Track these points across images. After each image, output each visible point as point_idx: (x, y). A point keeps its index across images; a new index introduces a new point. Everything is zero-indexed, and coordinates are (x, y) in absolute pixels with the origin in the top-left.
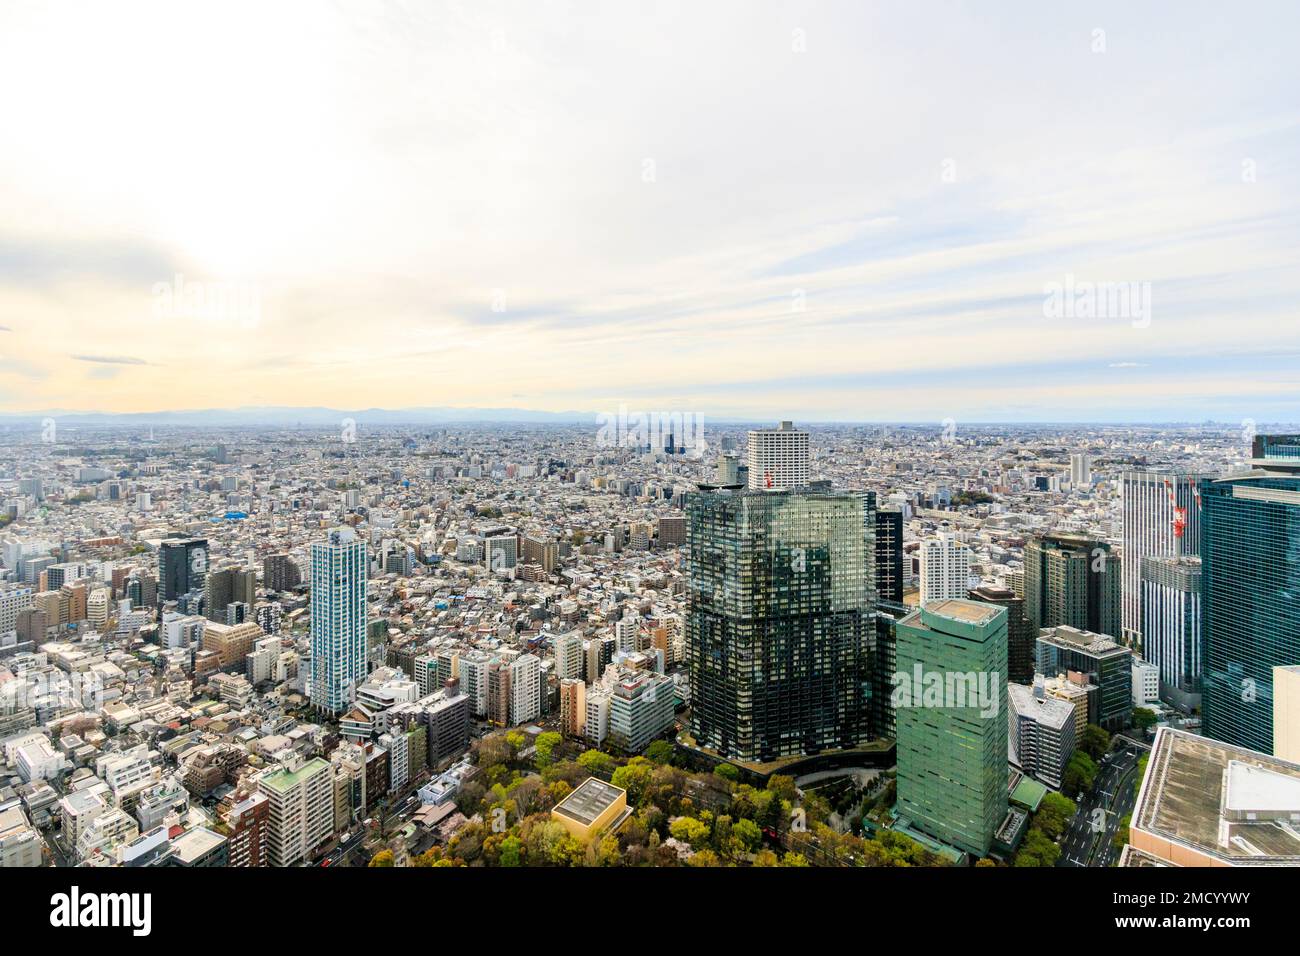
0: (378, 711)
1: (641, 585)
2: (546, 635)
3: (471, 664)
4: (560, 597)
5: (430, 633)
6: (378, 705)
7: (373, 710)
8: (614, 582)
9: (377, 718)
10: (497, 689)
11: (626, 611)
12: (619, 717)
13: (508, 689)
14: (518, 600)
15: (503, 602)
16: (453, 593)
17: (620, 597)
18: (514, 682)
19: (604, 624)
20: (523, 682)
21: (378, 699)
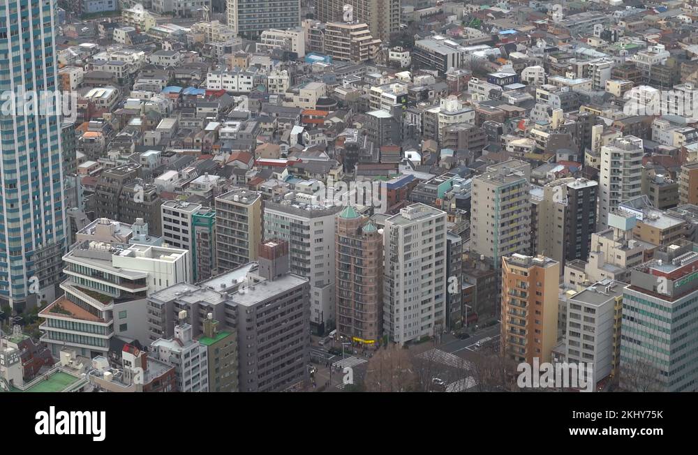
0: (117, 301)
1: (615, 76)
2: (418, 175)
3: (292, 218)
4: (424, 96)
5: (152, 162)
6: (112, 289)
7: (104, 300)
8: (547, 66)
9: (116, 314)
10: (358, 270)
11: (596, 131)
12: (642, 333)
13: (380, 271)
14: (329, 101)
15: (296, 102)
16: (174, 82)
17: (572, 101)
18: (395, 259)
19: (546, 158)
20: (413, 259)
21: (111, 278)
